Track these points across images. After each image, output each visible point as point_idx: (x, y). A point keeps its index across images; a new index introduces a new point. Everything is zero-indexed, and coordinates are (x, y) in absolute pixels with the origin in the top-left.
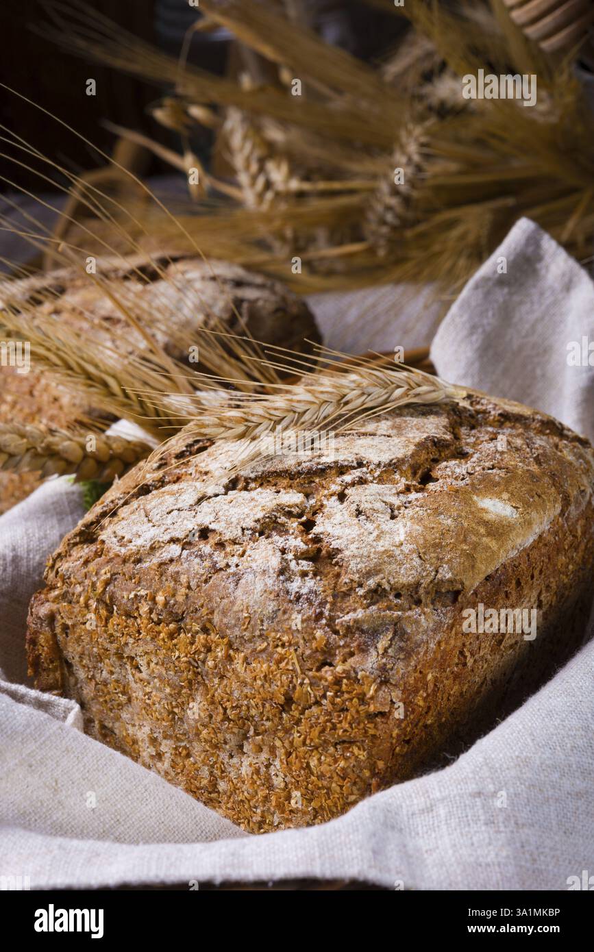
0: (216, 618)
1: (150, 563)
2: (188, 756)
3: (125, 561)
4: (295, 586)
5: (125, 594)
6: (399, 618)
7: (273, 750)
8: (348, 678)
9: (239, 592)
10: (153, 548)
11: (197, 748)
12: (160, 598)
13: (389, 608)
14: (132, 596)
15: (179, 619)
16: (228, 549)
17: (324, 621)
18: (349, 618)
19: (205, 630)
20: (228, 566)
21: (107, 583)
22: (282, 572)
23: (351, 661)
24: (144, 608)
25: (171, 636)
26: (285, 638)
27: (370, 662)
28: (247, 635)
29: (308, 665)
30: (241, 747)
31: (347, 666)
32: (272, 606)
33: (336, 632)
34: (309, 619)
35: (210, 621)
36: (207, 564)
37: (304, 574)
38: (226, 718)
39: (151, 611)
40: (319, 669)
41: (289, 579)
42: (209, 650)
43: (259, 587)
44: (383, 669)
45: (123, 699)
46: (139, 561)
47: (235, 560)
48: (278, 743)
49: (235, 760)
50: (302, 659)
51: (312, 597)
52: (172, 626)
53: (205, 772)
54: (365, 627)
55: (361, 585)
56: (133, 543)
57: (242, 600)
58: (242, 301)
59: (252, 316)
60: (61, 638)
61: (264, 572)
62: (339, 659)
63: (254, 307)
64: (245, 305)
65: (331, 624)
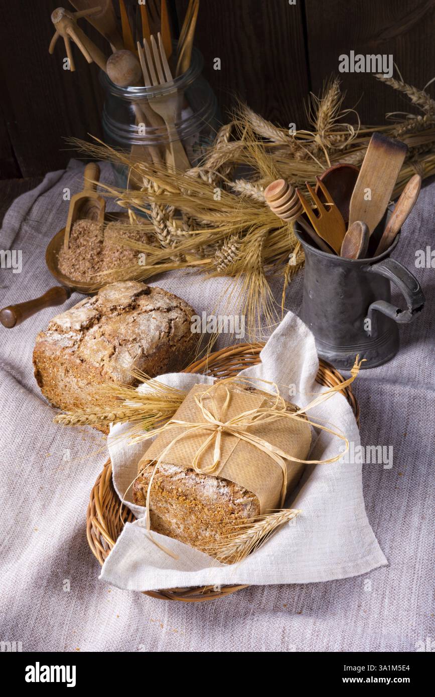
0: (198, 497)
1: (174, 479)
3: (167, 477)
4: (222, 490)
5: (169, 487)
6: (253, 500)
7: (216, 532)
8: (239, 518)
9: (205, 491)
10: (175, 474)
11: (192, 528)
12: (180, 490)
13: (249, 497)
14: (170, 488)
15: (186, 496)
16: (200, 477)
17: (231, 502)
18: (238, 501)
19: (194, 500)
20: (201, 482)
21: (161, 482)
22: (218, 487)
23: (240, 513)
24: (175, 492)
25: (184, 500)
26: (220, 506)
27: (245, 513)
28: (208, 503)
29: (227, 514)
30: (206, 529)
31: (239, 515)
32: (215, 497)
33: (235, 505)
34: (227, 501)
35: (196, 498)
36: (194, 481)
37: (224, 486)
38: (202, 522)
39: (177, 493)
40: (230, 514)
41: (220, 489)
42: (196, 505)
43: (211, 490)
44: (249, 515)
46: (171, 477)
47: (202, 480)
48: (218, 530)
49: (204, 532)
50: (225, 512)
51: (227, 494)
52: (184, 498)
54: (243, 504)
55: (241, 491)
56: (169, 471)
57: (206, 494)
58: (171, 320)
59: (176, 328)
60: (145, 494)
61: (212, 486)
62: (236, 512)
63: (176, 322)
64: (173, 322)
65: (233, 502)
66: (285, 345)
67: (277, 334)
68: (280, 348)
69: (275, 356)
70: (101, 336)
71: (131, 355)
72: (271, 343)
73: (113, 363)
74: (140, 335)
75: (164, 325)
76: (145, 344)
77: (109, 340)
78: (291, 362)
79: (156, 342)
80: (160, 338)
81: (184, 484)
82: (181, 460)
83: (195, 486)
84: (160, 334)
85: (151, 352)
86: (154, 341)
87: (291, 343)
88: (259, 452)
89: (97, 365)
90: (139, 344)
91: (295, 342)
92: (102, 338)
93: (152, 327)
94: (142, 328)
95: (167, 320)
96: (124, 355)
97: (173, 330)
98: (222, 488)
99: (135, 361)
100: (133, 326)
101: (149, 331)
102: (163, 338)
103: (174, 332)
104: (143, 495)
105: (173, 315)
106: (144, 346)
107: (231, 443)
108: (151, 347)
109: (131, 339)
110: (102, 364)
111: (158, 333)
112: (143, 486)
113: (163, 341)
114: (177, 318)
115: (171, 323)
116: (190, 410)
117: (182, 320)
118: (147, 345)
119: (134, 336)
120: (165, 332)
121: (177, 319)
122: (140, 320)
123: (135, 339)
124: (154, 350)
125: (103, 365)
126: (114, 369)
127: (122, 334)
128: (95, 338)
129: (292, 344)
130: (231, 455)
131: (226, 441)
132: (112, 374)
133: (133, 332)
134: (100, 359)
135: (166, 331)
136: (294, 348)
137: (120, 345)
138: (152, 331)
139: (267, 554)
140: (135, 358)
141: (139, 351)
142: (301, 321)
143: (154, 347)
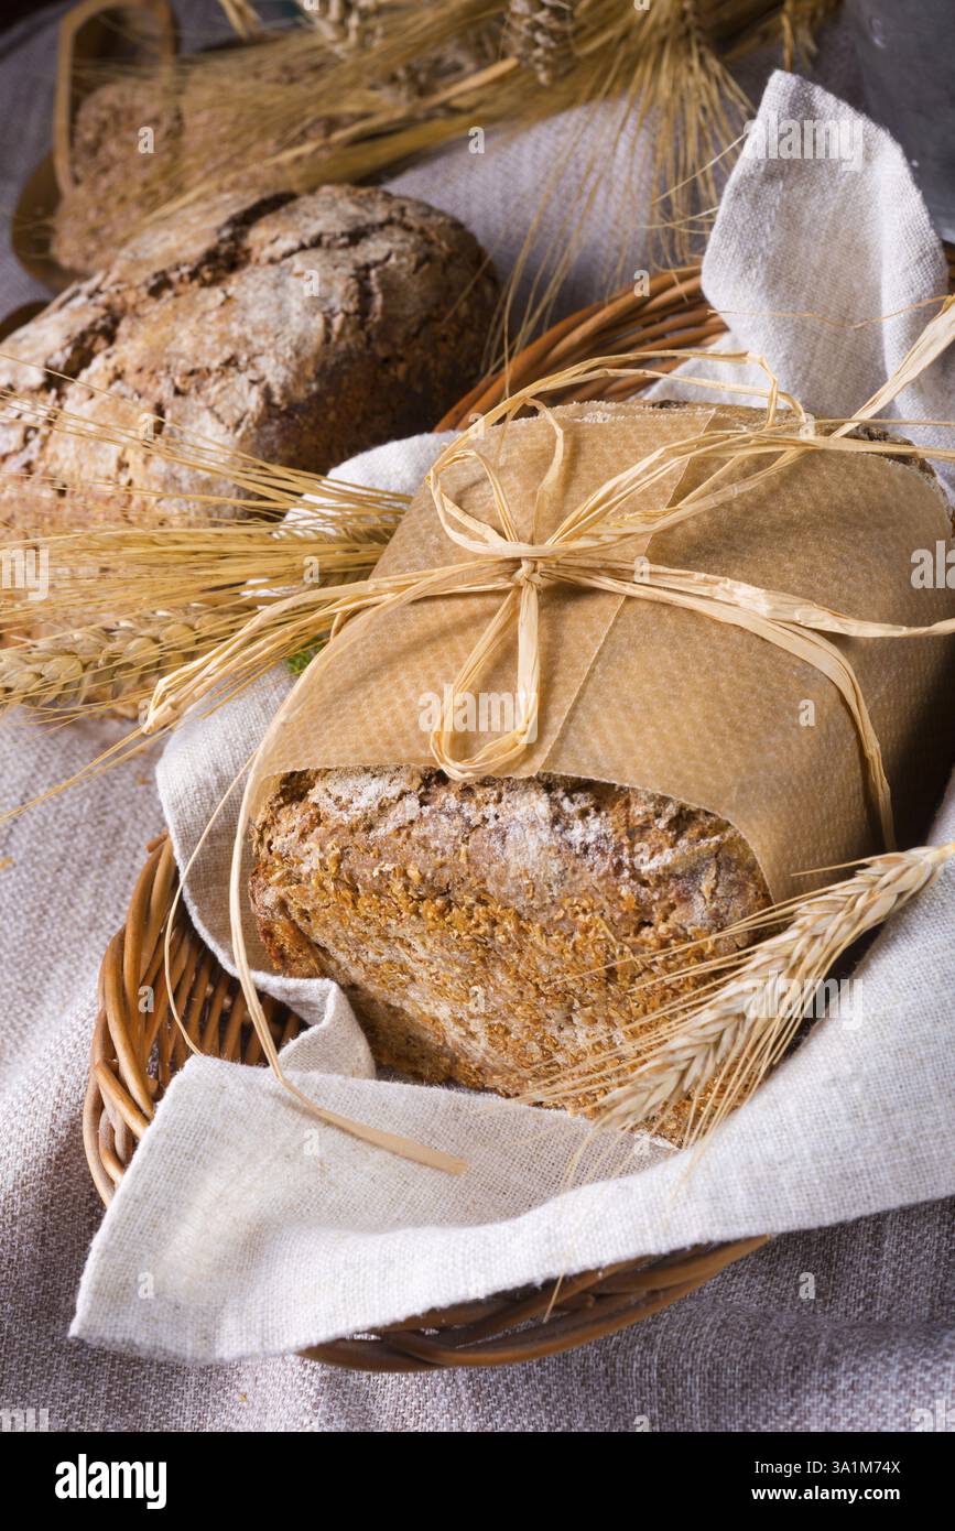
0: (491, 887)
1: (384, 829)
2: (507, 1032)
3: (352, 831)
4: (577, 834)
5: (369, 873)
6: (719, 846)
7: (610, 1021)
8: (676, 937)
9: (509, 853)
10: (382, 808)
11: (515, 1025)
12: (413, 873)
13: (703, 835)
14: (376, 873)
15: (445, 893)
16: (479, 796)
17: (626, 874)
18: (654, 864)
19: (482, 902)
20: (485, 820)
21: (339, 860)
22: (555, 821)
23: (674, 916)
24: (397, 886)
25: (442, 913)
26: (585, 903)
27: (698, 911)
28: (535, 903)
29: (623, 930)
30: (569, 1019)
31: (670, 924)
32: (555, 867)
33: (645, 883)
34: (607, 875)
35: (485, 891)
36: (458, 822)
37: (584, 814)
38: (540, 994)
39: (406, 888)
40: (637, 932)
41: (567, 827)
42: (494, 923)
43: (533, 845)
44: (716, 915)
45: (404, 978)
46: (370, 828)
47: (491, 810)
48: (613, 1014)
49: (567, 1032)
50: (612, 924)
51: (603, 844)
52: (439, 902)
53: (534, 1047)
54: (679, 871)
55: (658, 815)
56: (356, 805)
57: (516, 863)
58: (367, 267)
59: (389, 288)
60: (302, 924)
61: (533, 824)
62: (657, 916)
63: (386, 270)
64: (373, 273)
65: (635, 875)
66: (790, 219)
67: (747, 179)
68: (771, 237)
69: (758, 272)
70: (110, 383)
71: (222, 422)
72: (730, 221)
73: (159, 466)
74: (248, 343)
75: (339, 288)
76: (274, 371)
77: (141, 388)
78: (835, 284)
79: (316, 356)
80: (327, 339)
81: (424, 843)
82: (389, 743)
83: (466, 841)
84: (328, 324)
85: (301, 394)
86: (308, 351)
87: (813, 203)
88: (714, 631)
89: (109, 489)
90: (250, 374)
91: (830, 194)
92: (114, 388)
93: (295, 305)
94: (257, 315)
95: (348, 270)
96: (196, 425)
97: (378, 301)
98: (578, 823)
99: (243, 439)
100: (220, 318)
101: (284, 321)
102: (341, 335)
103: (384, 307)
104: (299, 930)
105: (374, 249)
106: (271, 379)
107: (588, 626)
108: (299, 376)
109: (215, 364)
110: (124, 480)
111: (317, 323)
112: (282, 891)
113: (342, 345)
114: (387, 258)
115: (367, 278)
116: (422, 542)
117: (409, 262)
118: (282, 371)
119: (227, 352)
120: (347, 314)
121: (393, 260)
122: (245, 293)
123: (231, 362)
124: (314, 387)
125: (130, 483)
126: (165, 484)
127: (180, 356)
128: (92, 397)
129: (820, 207)
130: (592, 671)
131: (569, 622)
132: (162, 503)
133: (224, 338)
134: (113, 464)
135: (352, 307)
136: (835, 224)
137: (177, 392)
138: (295, 319)
140: (237, 426)
141: (253, 401)
142: (830, 98)
143: (309, 373)
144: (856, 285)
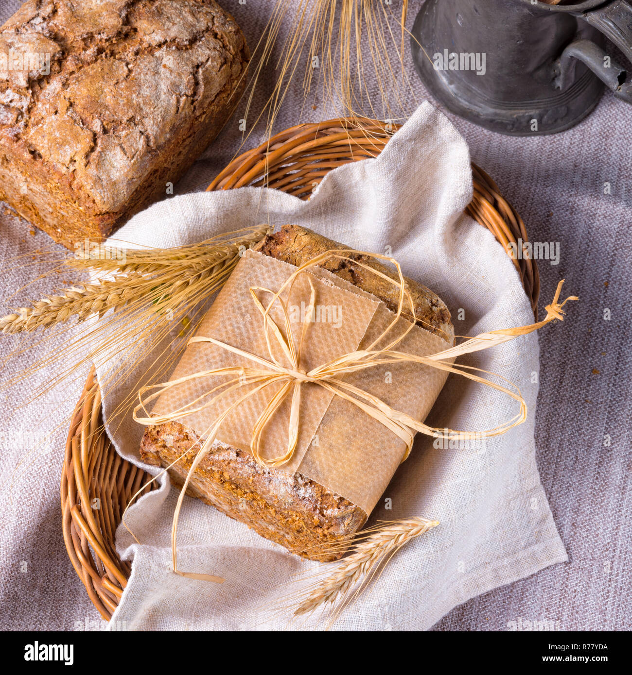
0: (259, 492)
9: (271, 487)
10: (219, 449)
12: (226, 475)
17: (318, 511)
19: (251, 492)
22: (295, 486)
23: (331, 529)
25: (233, 488)
28: (276, 505)
29: (310, 526)
31: (329, 531)
32: (290, 500)
33: (323, 516)
34: (310, 509)
35: (255, 491)
39: (221, 477)
41: (299, 489)
43: (283, 490)
50: (306, 523)
51: (311, 498)
52: (233, 486)
57: (273, 492)
58: (198, 66)
59: (207, 81)
61: (285, 484)
62: (325, 527)
63: (207, 69)
64: (200, 71)
65: (321, 513)
66: (412, 155)
67: (401, 138)
68: (402, 162)
69: (392, 175)
70: (68, 109)
71: (125, 154)
73: (92, 170)
74: (141, 109)
75: (185, 80)
76: (151, 127)
77: (84, 117)
79: (171, 120)
80: (177, 111)
81: (235, 469)
82: (230, 432)
83: (254, 477)
84: (178, 101)
85: (162, 141)
86: (168, 118)
87: (423, 150)
88: (368, 420)
89: (64, 170)
90: (140, 128)
91: (431, 147)
92: (69, 113)
93: (164, 87)
94: (146, 91)
95: (189, 69)
96: (112, 153)
97: (202, 89)
98: (303, 488)
99: (134, 164)
100: (127, 88)
101: (158, 97)
102: (183, 109)
103: (204, 92)
104: (159, 457)
105: (203, 52)
106: (150, 132)
107: (320, 403)
108: (162, 131)
109: (125, 119)
110: (72, 168)
111: (173, 101)
112: (159, 449)
113: (183, 115)
114: (207, 61)
115: (197, 72)
116: (243, 315)
117: (217, 64)
118: (155, 127)
119: (131, 113)
120: (187, 96)
121: (209, 63)
122: (139, 74)
123: (131, 120)
124: (168, 136)
125: (75, 170)
126: (95, 182)
127: (107, 108)
128: (56, 112)
129: (425, 151)
130: (319, 427)
131: (311, 398)
132: (92, 190)
133: (129, 104)
134: (68, 159)
135: (190, 93)
136: (429, 158)
137: (105, 131)
138: (163, 96)
139: (377, 603)
140: (133, 157)
141: (141, 143)
143: (167, 130)
144: (429, 178)
